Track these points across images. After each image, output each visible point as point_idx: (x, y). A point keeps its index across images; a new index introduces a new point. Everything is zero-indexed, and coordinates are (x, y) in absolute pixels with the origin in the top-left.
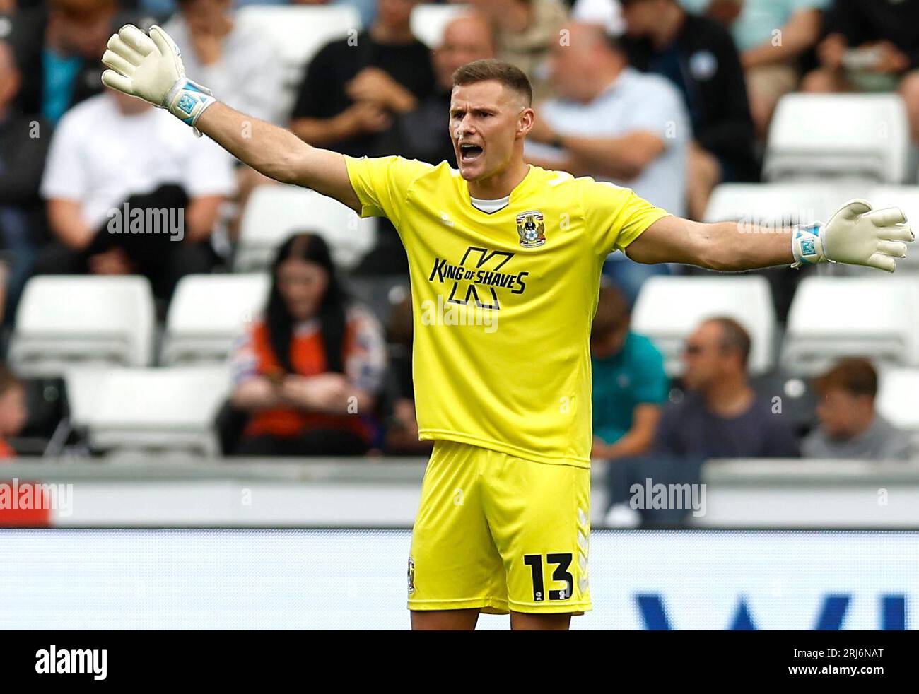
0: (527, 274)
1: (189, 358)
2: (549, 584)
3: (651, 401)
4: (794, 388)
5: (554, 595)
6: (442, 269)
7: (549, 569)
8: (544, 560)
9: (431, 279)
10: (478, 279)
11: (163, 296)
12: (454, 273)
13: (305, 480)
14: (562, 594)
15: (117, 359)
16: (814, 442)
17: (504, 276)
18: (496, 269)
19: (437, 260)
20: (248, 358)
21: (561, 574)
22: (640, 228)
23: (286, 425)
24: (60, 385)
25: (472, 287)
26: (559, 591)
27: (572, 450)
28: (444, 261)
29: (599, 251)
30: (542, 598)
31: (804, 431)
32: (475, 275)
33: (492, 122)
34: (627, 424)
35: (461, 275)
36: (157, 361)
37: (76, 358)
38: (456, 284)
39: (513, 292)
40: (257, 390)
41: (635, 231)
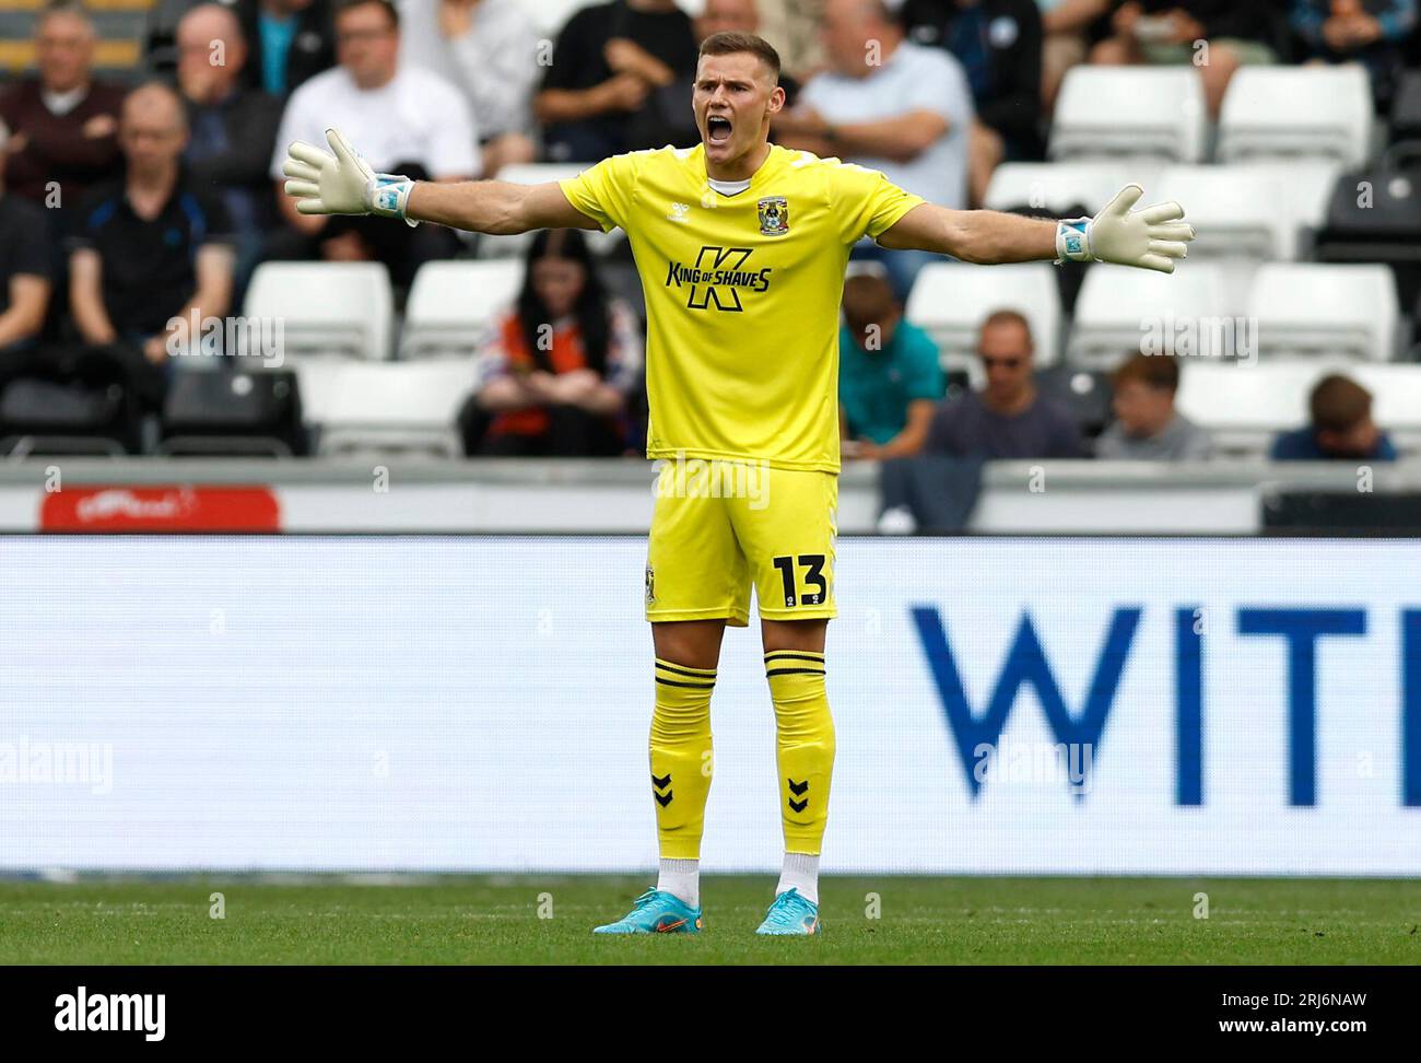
0: (769, 270)
1: (429, 351)
2: (803, 588)
3: (927, 397)
4: (1081, 384)
5: (807, 600)
6: (677, 273)
7: (800, 572)
8: (795, 562)
9: (668, 284)
10: (718, 281)
11: (402, 284)
12: (690, 276)
13: (555, 483)
14: (816, 598)
15: (352, 352)
16: (1108, 442)
17: (744, 274)
18: (736, 268)
19: (671, 264)
20: (496, 355)
21: (814, 577)
22: (894, 217)
23: (533, 425)
24: (290, 379)
25: (711, 290)
26: (812, 595)
27: (825, 455)
28: (679, 264)
29: (847, 240)
30: (794, 603)
31: (1095, 430)
32: (713, 276)
33: (746, 97)
34: (900, 422)
35: (698, 278)
36: (395, 355)
37: (309, 351)
38: (694, 287)
39: (757, 290)
40: (504, 390)
41: (889, 220)
